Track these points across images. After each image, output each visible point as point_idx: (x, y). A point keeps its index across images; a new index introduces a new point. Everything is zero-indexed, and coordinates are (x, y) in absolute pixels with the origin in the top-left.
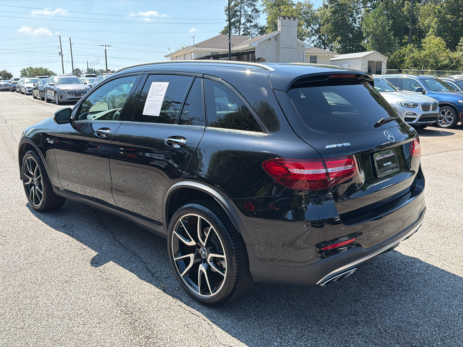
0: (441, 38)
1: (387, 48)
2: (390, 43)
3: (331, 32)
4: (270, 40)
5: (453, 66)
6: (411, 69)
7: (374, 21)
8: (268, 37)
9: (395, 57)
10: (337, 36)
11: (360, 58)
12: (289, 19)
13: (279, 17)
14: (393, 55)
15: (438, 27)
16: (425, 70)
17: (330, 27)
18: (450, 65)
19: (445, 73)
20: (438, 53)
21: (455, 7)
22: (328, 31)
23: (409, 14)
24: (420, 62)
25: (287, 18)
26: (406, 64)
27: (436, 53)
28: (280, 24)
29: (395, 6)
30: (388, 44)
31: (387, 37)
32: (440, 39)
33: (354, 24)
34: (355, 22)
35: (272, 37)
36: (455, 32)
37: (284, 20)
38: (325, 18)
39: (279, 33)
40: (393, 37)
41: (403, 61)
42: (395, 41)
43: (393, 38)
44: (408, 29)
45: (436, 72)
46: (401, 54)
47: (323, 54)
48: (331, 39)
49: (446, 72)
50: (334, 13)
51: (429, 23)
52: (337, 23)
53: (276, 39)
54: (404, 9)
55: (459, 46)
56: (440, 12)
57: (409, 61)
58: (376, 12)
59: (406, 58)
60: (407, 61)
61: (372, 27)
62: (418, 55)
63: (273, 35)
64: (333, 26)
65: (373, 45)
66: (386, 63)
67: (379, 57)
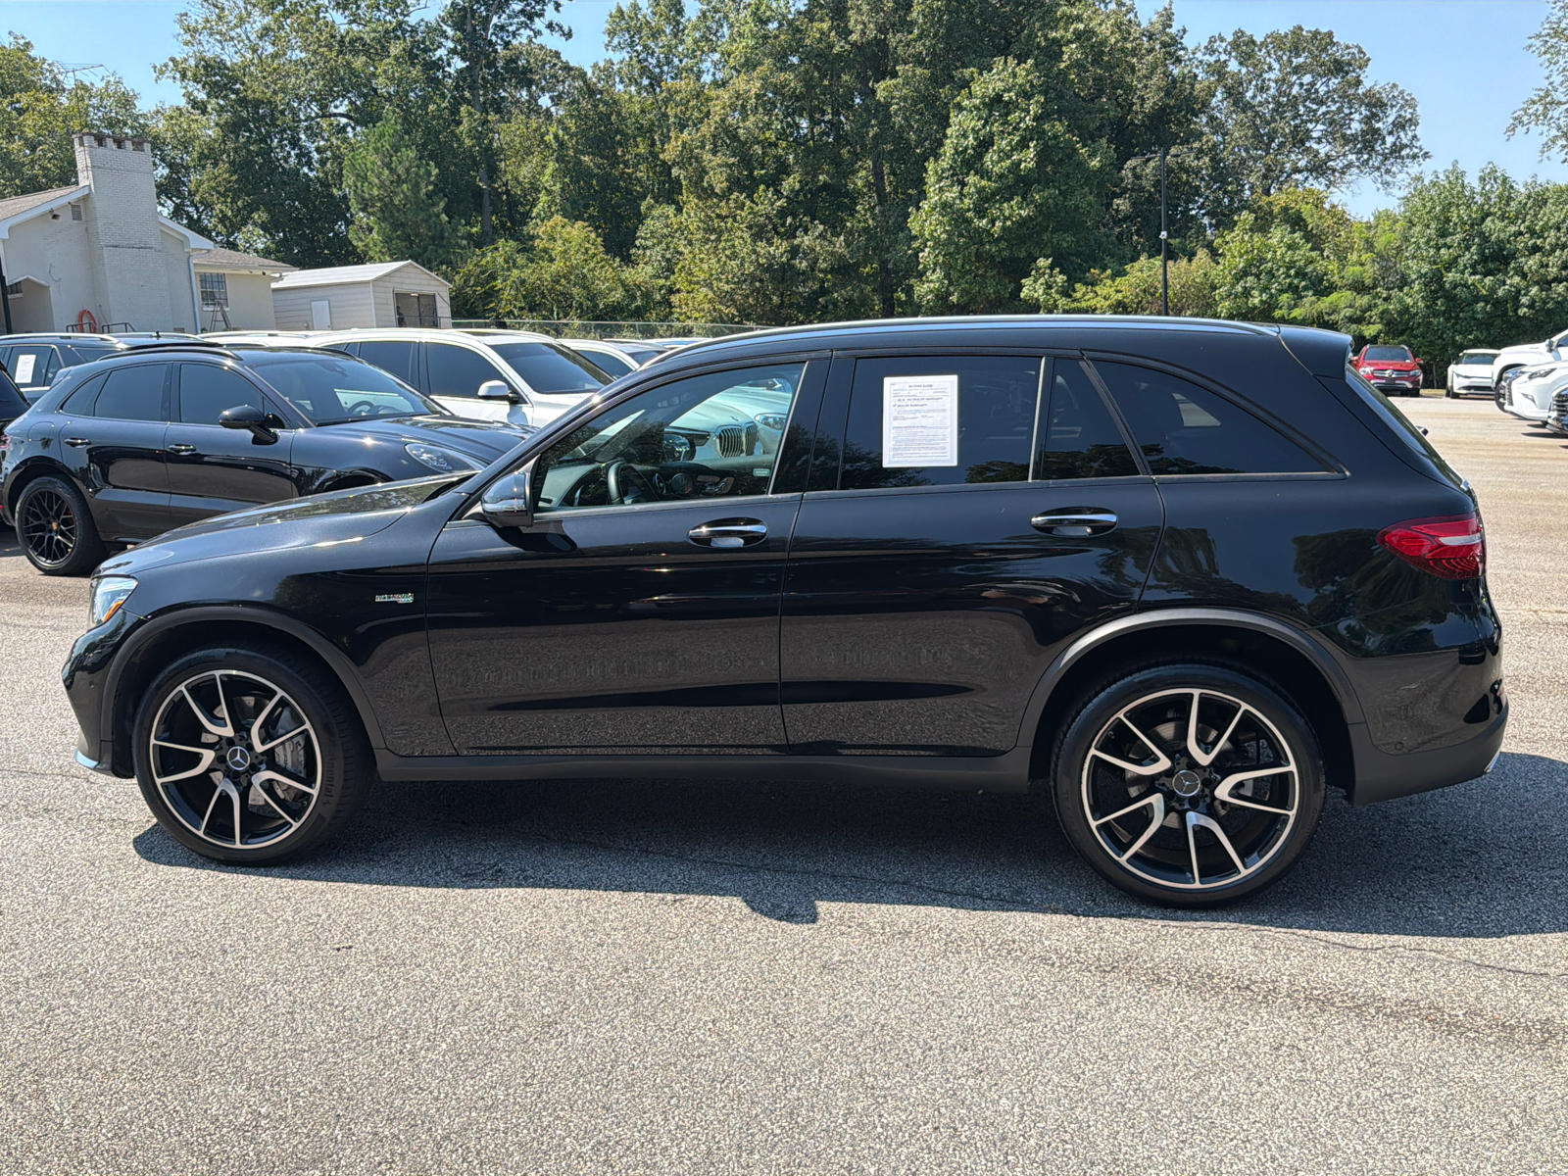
0: (586, 224)
1: (436, 251)
2: (443, 238)
3: (229, 193)
4: (55, 217)
5: (637, 307)
6: (520, 316)
7: (379, 163)
8: (48, 208)
9: (465, 281)
10: (252, 208)
11: (367, 282)
12: (119, 147)
13: (81, 139)
14: (458, 273)
15: (563, 189)
16: (565, 321)
17: (227, 175)
18: (628, 305)
19: (619, 329)
20: (589, 270)
21: (600, 131)
22: (222, 189)
23: (479, 145)
24: (544, 296)
25: (109, 142)
26: (504, 302)
27: (585, 271)
28: (89, 161)
29: (434, 118)
30: (433, 238)
31: (430, 217)
32: (584, 228)
33: (306, 170)
34: (309, 164)
35: (63, 207)
36: (613, 207)
37: (101, 150)
38: (200, 145)
39: (86, 192)
40: (444, 218)
41: (491, 294)
42: (455, 230)
43: (447, 219)
44: (478, 193)
45: (597, 327)
46: (483, 273)
47: (246, 267)
48: (235, 216)
49: (620, 326)
50: (233, 128)
51: (534, 177)
52: (247, 163)
53: (77, 216)
54: (461, 128)
55: (638, 248)
56: (562, 144)
57: (513, 292)
58: (382, 136)
59: (499, 283)
60: (506, 293)
61: (377, 181)
62: (535, 276)
63: (64, 201)
64: (236, 172)
65: (387, 241)
66: (448, 299)
67: (425, 282)
